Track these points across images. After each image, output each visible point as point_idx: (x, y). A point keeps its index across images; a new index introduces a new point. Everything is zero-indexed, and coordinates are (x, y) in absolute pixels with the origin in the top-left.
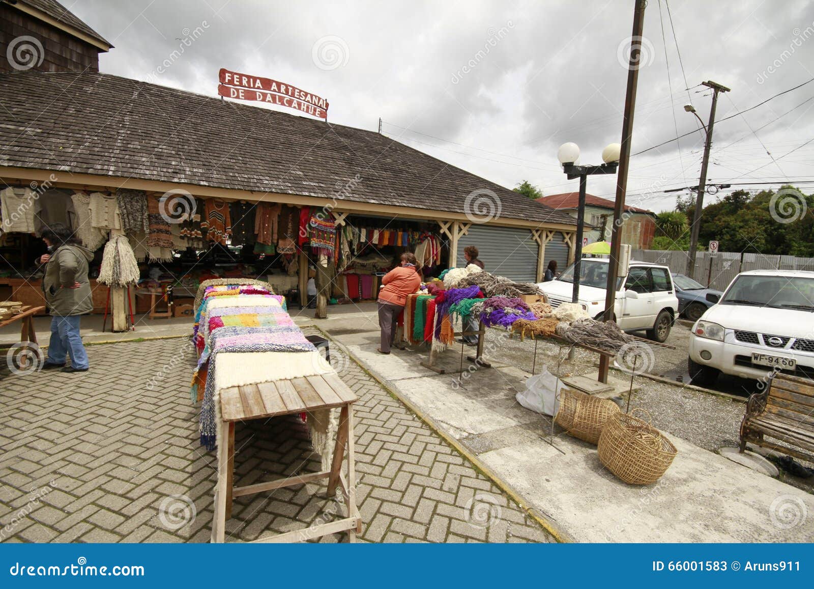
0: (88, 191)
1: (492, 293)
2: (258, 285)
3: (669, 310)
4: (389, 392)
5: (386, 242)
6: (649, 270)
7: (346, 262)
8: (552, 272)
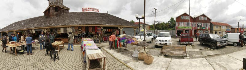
0: (68, 27)
1: (127, 38)
2: (90, 39)
3: (152, 38)
4: (112, 56)
5: (109, 31)
6: (149, 33)
7: (103, 35)
8: (137, 34)
